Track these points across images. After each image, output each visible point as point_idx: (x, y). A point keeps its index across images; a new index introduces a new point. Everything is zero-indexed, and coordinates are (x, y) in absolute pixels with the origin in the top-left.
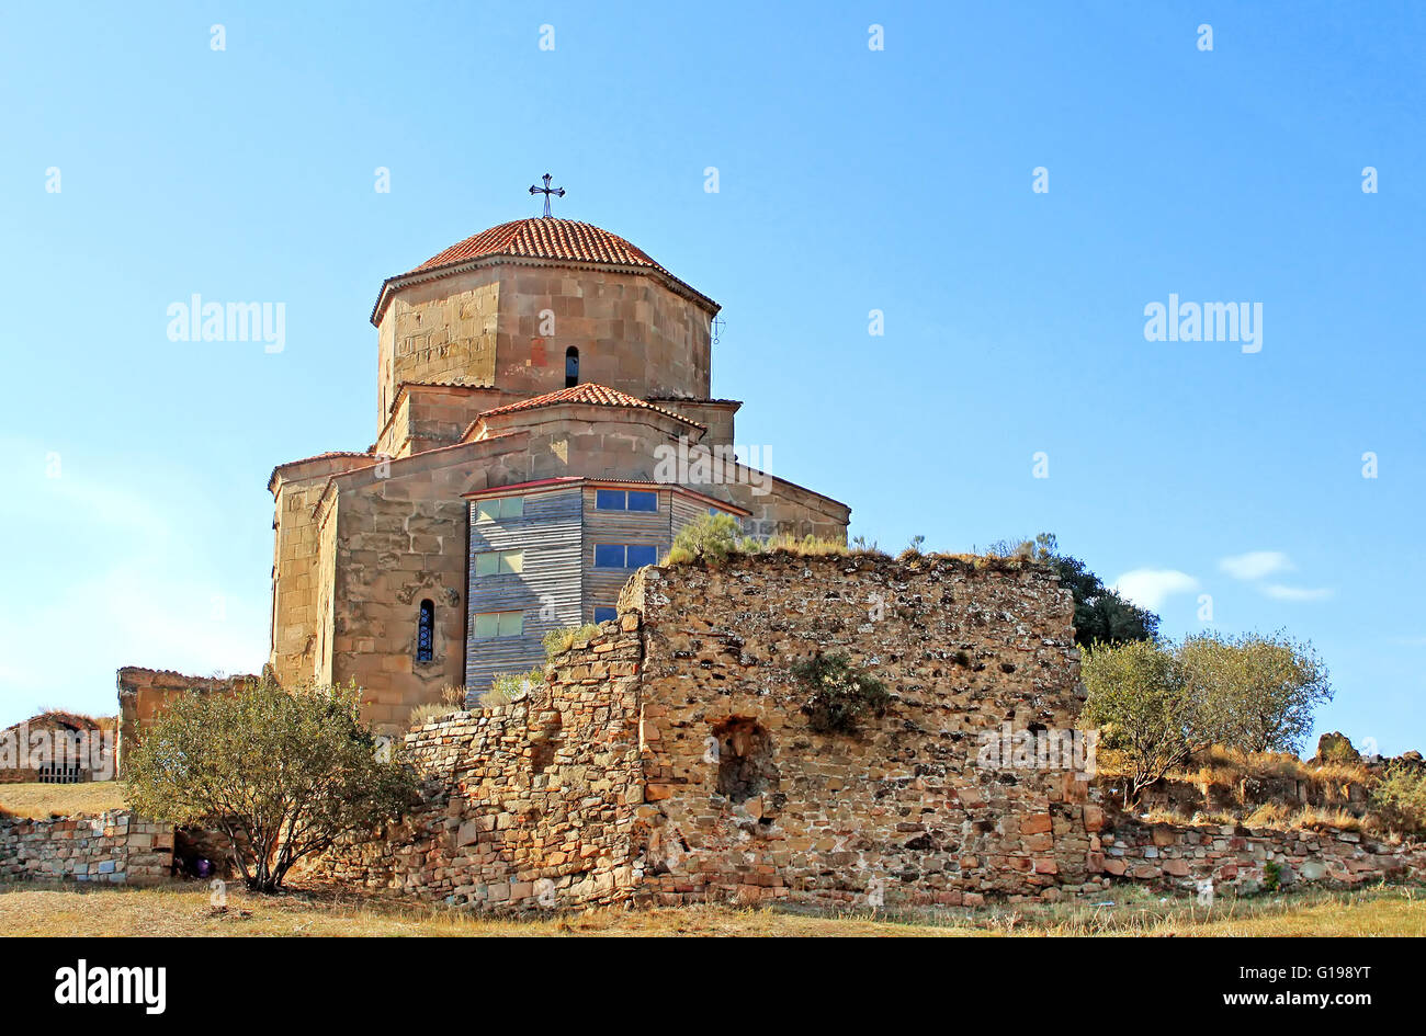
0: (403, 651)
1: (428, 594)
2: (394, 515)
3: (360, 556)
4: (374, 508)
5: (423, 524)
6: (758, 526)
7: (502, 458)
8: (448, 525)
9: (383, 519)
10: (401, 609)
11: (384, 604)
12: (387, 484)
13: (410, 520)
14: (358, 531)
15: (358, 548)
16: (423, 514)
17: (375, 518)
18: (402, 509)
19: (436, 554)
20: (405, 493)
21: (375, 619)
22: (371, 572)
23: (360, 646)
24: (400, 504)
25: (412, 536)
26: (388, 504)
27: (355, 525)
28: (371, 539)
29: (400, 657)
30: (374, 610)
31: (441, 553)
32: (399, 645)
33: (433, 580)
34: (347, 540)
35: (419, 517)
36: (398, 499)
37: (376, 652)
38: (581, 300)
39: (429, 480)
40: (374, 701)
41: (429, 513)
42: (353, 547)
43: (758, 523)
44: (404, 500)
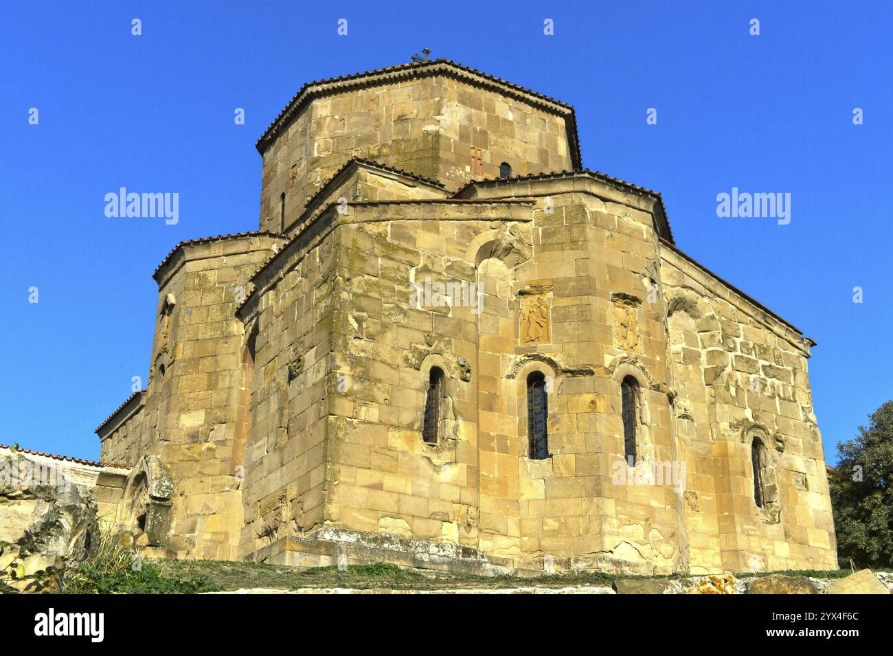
0: (410, 427)
1: (438, 361)
2: (400, 262)
3: (364, 303)
4: (378, 249)
6: (738, 345)
7: (509, 224)
9: (391, 264)
10: (409, 375)
11: (388, 365)
12: (392, 225)
13: (418, 272)
14: (362, 272)
15: (360, 291)
16: (430, 266)
17: (380, 260)
18: (410, 257)
19: (445, 316)
20: (411, 239)
21: (380, 381)
22: (374, 323)
23: (363, 412)
24: (407, 251)
26: (395, 249)
27: (358, 264)
28: (376, 284)
29: (409, 433)
30: (380, 371)
31: (450, 315)
32: (407, 417)
33: (442, 345)
34: (349, 280)
35: (426, 269)
36: (404, 245)
37: (380, 423)
38: (511, 123)
39: (437, 231)
40: (378, 487)
41: (436, 268)
42: (355, 290)
43: (738, 341)
44: (411, 248)
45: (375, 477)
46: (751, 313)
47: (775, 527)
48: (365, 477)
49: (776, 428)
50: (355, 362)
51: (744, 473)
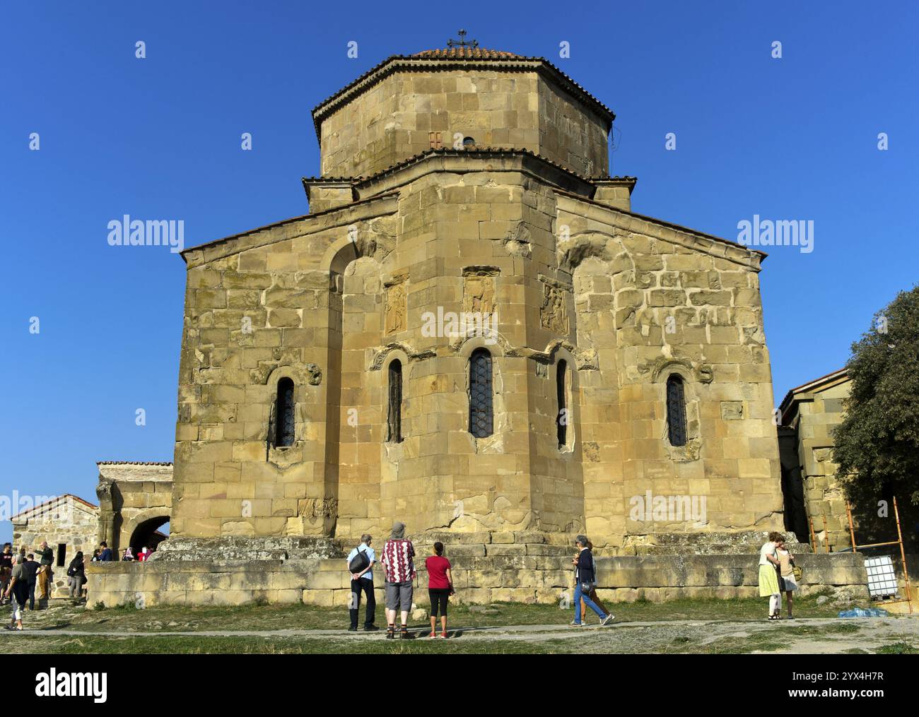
0: (255, 438)
1: (287, 372)
2: (250, 288)
3: (211, 335)
4: (226, 282)
5: (280, 297)
6: (658, 279)
7: (371, 222)
8: (310, 297)
9: (238, 293)
10: (255, 391)
11: (235, 386)
12: (241, 256)
13: (268, 294)
14: (210, 308)
15: (208, 325)
16: (281, 285)
17: (229, 292)
18: (260, 282)
19: (296, 327)
20: (262, 264)
21: (225, 402)
22: (220, 351)
23: (208, 434)
24: (256, 277)
25: (269, 310)
26: (243, 278)
27: (205, 302)
28: (224, 315)
29: (253, 444)
30: (225, 393)
31: (301, 327)
32: (251, 430)
33: (291, 356)
34: (195, 318)
35: (277, 289)
36: (253, 271)
37: (225, 439)
38: (474, 95)
39: (289, 249)
40: (222, 496)
41: (288, 285)
42: (202, 326)
43: (658, 274)
44: (261, 272)
45: (219, 488)
46: (678, 240)
47: (692, 465)
48: (209, 490)
49: (703, 358)
50: (201, 390)
51: (652, 415)
